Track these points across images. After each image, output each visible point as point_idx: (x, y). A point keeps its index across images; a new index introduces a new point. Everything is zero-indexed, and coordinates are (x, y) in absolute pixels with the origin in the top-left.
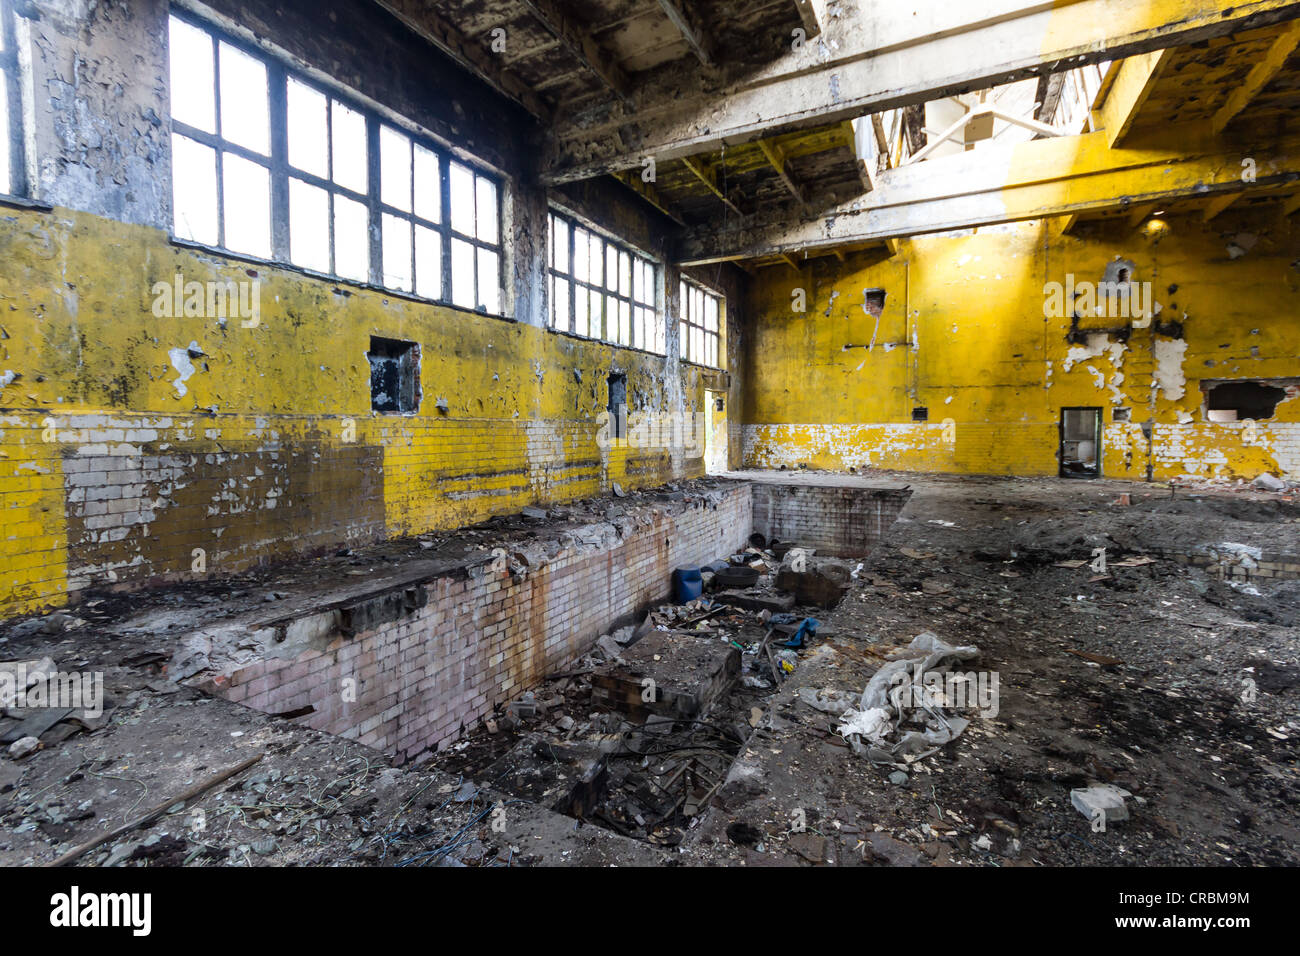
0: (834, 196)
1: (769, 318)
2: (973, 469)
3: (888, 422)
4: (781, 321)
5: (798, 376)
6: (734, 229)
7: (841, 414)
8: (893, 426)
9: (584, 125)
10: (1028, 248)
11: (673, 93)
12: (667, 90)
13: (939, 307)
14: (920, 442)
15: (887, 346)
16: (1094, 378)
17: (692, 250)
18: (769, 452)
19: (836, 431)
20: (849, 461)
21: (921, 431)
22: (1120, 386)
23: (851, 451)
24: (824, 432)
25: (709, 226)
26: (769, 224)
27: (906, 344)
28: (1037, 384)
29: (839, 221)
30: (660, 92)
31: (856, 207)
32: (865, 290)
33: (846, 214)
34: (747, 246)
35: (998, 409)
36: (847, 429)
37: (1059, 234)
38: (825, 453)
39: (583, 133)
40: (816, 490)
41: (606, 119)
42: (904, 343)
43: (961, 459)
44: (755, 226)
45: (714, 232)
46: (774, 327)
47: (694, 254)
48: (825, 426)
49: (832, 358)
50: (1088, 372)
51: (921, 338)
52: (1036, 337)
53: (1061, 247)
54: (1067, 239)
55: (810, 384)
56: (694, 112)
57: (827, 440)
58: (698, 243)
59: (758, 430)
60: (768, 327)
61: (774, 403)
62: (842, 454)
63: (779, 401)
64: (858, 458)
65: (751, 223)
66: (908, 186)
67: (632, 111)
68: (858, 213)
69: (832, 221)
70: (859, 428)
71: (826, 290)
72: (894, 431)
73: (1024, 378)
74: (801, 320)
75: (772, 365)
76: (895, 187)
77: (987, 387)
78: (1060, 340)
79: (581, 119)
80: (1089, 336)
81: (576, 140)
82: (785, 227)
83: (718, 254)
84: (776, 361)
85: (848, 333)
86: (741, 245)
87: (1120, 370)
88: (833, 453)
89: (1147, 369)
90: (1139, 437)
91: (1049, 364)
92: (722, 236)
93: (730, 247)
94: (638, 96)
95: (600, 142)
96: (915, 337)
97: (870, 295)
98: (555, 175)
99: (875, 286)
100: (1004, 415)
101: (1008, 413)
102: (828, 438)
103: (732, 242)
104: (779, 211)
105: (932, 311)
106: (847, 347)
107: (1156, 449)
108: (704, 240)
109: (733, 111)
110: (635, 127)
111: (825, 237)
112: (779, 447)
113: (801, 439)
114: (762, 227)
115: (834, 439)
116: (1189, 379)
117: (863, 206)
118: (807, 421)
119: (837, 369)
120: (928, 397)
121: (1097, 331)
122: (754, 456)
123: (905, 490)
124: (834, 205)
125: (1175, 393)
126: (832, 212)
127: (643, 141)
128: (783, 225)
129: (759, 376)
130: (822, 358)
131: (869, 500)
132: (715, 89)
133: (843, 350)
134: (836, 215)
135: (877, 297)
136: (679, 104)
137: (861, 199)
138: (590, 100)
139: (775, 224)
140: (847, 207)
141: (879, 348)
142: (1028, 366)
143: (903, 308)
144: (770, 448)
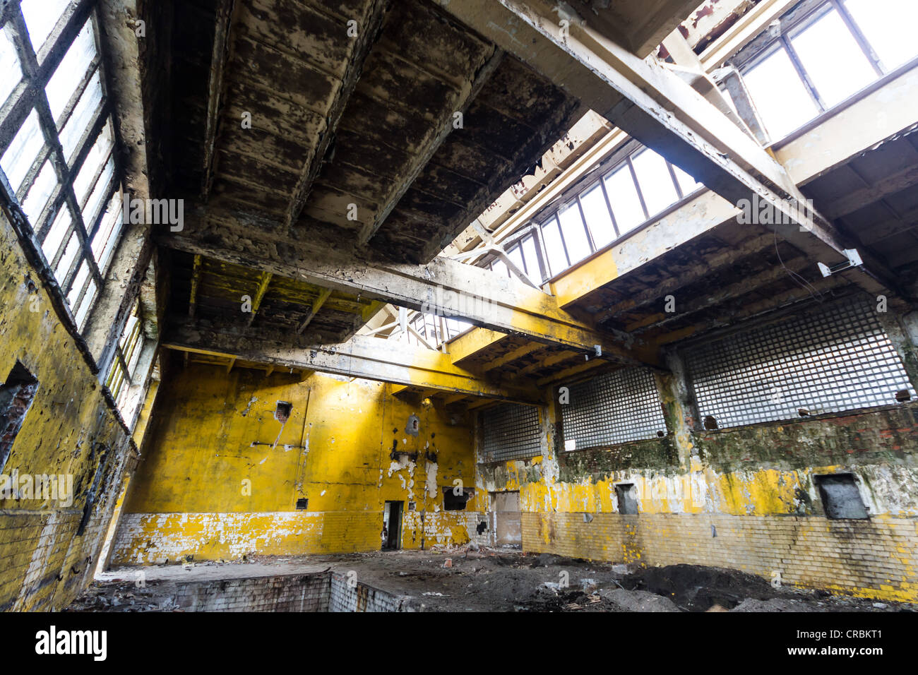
0: (320, 337)
1: (189, 408)
2: (333, 550)
3: (277, 511)
4: (200, 413)
5: (204, 465)
6: (237, 334)
7: (238, 503)
8: (280, 514)
9: (244, 223)
10: (376, 398)
11: (332, 244)
12: (328, 240)
13: (326, 423)
14: (299, 527)
15: (286, 447)
16: (402, 482)
17: (188, 337)
18: (150, 545)
19: (231, 519)
20: (237, 550)
21: (302, 518)
22: (412, 488)
23: (240, 539)
24: (218, 521)
25: (213, 323)
26: (268, 339)
27: (301, 447)
28: (374, 484)
29: (320, 354)
30: (321, 238)
31: (333, 350)
32: (278, 401)
33: (325, 351)
34: (243, 351)
35: (352, 501)
36: (240, 517)
37: (390, 394)
38: (214, 543)
39: (238, 227)
40: (249, 582)
41: (269, 230)
42: (300, 446)
43: (325, 541)
44: (256, 338)
45: (217, 330)
46: (191, 416)
47: (189, 341)
48: (220, 515)
49: (240, 451)
50: (399, 478)
51: (312, 444)
52: (376, 453)
53: (391, 401)
54: (394, 398)
55: (214, 473)
56: (343, 264)
57: (219, 528)
58: (195, 333)
59: (144, 520)
60: (185, 415)
61: (171, 490)
62: (231, 543)
63: (177, 489)
64: (245, 545)
65: (254, 334)
66: (365, 348)
67: (295, 237)
68: (333, 353)
69: (316, 353)
70: (252, 517)
71: (247, 395)
72: (281, 519)
73: (369, 480)
74: (220, 415)
75: (178, 452)
76: (358, 346)
77: (347, 485)
78: (387, 456)
79: (243, 217)
80: (401, 456)
81: (228, 228)
82: (279, 346)
83: (215, 348)
84: (185, 448)
85: (258, 433)
86: (238, 347)
87: (413, 478)
88: (222, 542)
89: (423, 479)
90: (419, 520)
91: (381, 471)
92: (222, 334)
93: (228, 346)
94: (303, 231)
95: (255, 242)
96: (307, 442)
97: (280, 406)
98: (194, 244)
99: (285, 400)
100: (355, 506)
101: (358, 504)
102: (220, 527)
103: (231, 343)
104: (278, 334)
105: (321, 426)
106: (255, 444)
107: (425, 528)
108: (203, 332)
109: (370, 276)
110: (292, 249)
111: (308, 362)
112: (164, 539)
113: (192, 529)
114: (261, 340)
115: (226, 528)
116: (438, 486)
117: (338, 350)
118: (202, 510)
119: (243, 461)
120: (309, 490)
121: (403, 453)
122: (129, 551)
123: (325, 572)
124: (320, 343)
125: (433, 495)
126: (317, 347)
127: (297, 261)
128: (279, 344)
129: (162, 461)
130: (231, 450)
131: (296, 586)
132: (362, 258)
133: (252, 446)
134: (319, 350)
135: (285, 409)
136: (334, 253)
137: (337, 346)
138: (257, 210)
139: (272, 341)
140: (328, 348)
141: (281, 448)
142: (371, 472)
143: (302, 420)
144: (153, 540)
